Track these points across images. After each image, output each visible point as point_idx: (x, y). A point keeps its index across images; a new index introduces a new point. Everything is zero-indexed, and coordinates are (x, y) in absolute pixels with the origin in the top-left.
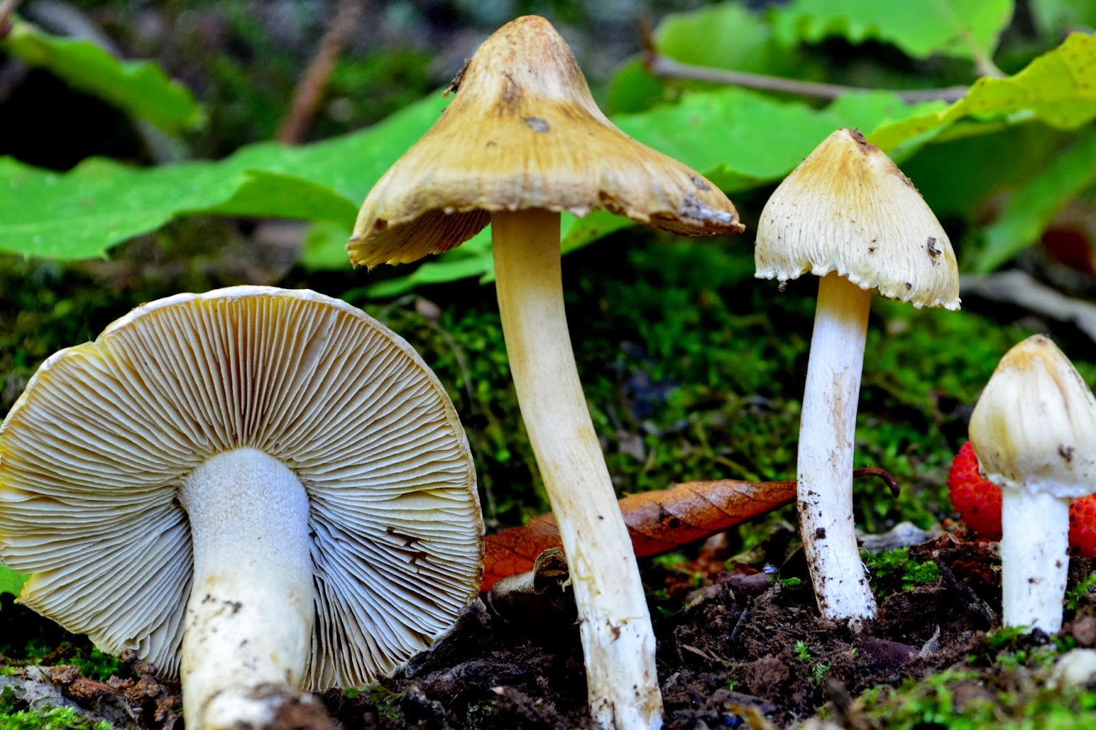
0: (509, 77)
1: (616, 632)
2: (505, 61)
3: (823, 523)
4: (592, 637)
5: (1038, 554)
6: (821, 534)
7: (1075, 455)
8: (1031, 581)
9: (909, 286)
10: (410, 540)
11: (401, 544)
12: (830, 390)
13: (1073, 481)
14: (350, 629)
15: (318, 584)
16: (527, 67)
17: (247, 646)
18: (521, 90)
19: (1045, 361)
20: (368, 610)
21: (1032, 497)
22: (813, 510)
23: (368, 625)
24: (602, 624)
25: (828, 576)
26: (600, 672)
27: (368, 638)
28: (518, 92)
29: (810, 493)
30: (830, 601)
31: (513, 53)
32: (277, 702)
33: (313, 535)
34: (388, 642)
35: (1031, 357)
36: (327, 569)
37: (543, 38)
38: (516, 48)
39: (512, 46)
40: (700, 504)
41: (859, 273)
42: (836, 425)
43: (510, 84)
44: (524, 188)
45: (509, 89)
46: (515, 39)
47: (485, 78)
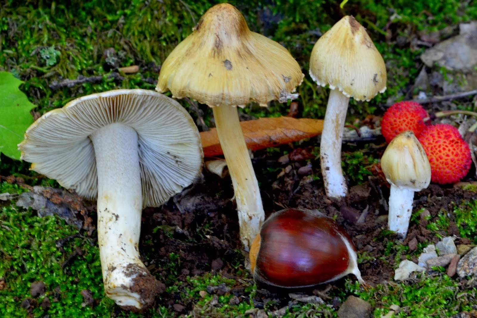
0: (218, 36)
1: (250, 218)
2: (216, 28)
3: (329, 165)
4: (242, 218)
5: (401, 208)
6: (328, 169)
7: (416, 182)
8: (398, 216)
9: (365, 97)
10: (175, 157)
11: (172, 158)
12: (334, 118)
13: (415, 188)
14: (153, 182)
15: (141, 166)
16: (224, 32)
17: (122, 236)
18: (222, 42)
19: (409, 147)
20: (159, 174)
21: (401, 190)
22: (326, 160)
23: (160, 180)
24: (246, 214)
25: (330, 182)
26: (244, 229)
27: (159, 185)
28: (221, 44)
29: (325, 154)
30: (330, 191)
31: (219, 25)
32: (134, 276)
33: (139, 146)
34: (167, 187)
35: (404, 146)
36: (145, 159)
37: (231, 17)
38: (221, 22)
39: (219, 21)
40: (285, 137)
41: (347, 92)
42: (336, 131)
43: (218, 39)
44: (222, 99)
45: (218, 42)
46: (220, 18)
47: (208, 34)
